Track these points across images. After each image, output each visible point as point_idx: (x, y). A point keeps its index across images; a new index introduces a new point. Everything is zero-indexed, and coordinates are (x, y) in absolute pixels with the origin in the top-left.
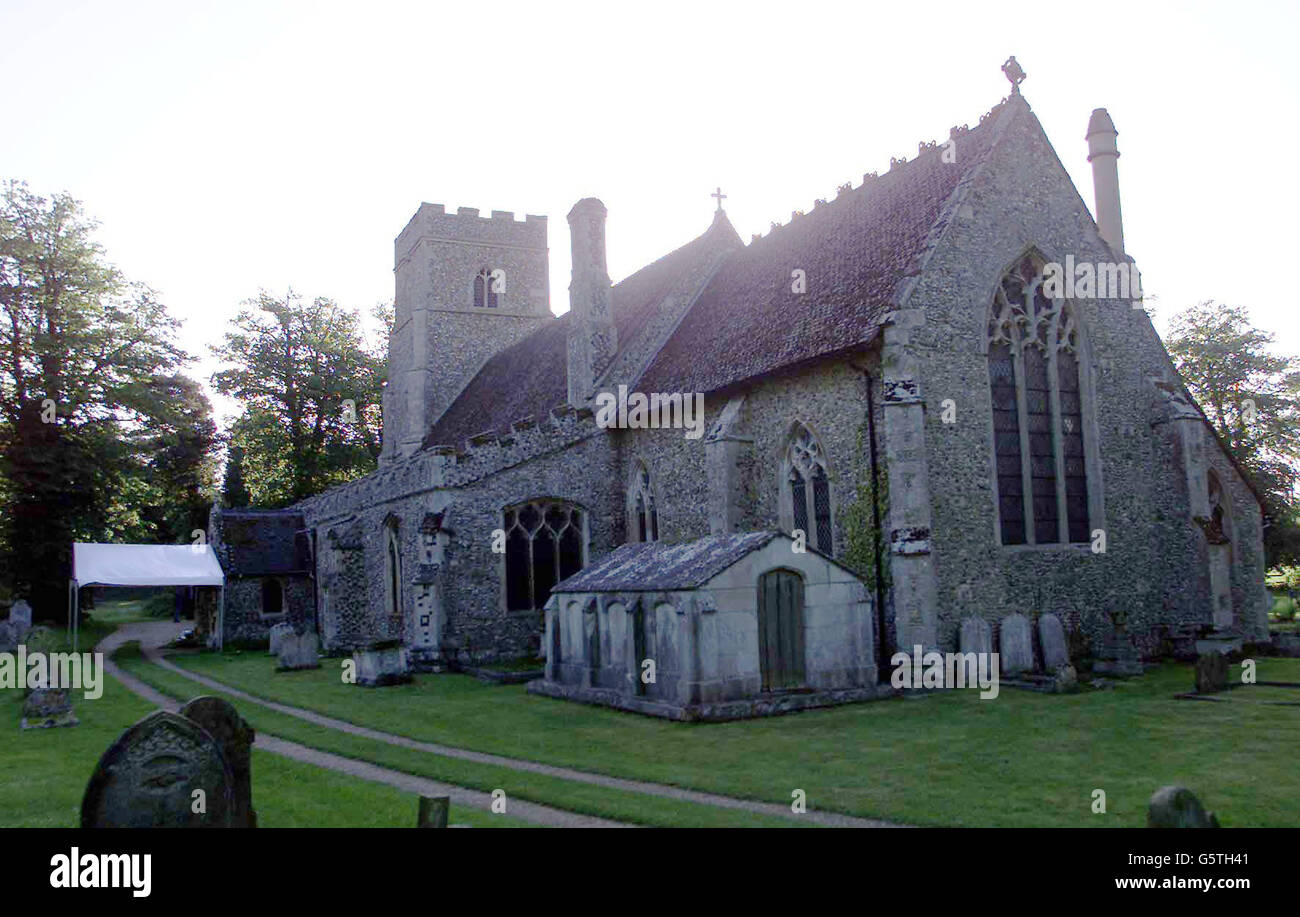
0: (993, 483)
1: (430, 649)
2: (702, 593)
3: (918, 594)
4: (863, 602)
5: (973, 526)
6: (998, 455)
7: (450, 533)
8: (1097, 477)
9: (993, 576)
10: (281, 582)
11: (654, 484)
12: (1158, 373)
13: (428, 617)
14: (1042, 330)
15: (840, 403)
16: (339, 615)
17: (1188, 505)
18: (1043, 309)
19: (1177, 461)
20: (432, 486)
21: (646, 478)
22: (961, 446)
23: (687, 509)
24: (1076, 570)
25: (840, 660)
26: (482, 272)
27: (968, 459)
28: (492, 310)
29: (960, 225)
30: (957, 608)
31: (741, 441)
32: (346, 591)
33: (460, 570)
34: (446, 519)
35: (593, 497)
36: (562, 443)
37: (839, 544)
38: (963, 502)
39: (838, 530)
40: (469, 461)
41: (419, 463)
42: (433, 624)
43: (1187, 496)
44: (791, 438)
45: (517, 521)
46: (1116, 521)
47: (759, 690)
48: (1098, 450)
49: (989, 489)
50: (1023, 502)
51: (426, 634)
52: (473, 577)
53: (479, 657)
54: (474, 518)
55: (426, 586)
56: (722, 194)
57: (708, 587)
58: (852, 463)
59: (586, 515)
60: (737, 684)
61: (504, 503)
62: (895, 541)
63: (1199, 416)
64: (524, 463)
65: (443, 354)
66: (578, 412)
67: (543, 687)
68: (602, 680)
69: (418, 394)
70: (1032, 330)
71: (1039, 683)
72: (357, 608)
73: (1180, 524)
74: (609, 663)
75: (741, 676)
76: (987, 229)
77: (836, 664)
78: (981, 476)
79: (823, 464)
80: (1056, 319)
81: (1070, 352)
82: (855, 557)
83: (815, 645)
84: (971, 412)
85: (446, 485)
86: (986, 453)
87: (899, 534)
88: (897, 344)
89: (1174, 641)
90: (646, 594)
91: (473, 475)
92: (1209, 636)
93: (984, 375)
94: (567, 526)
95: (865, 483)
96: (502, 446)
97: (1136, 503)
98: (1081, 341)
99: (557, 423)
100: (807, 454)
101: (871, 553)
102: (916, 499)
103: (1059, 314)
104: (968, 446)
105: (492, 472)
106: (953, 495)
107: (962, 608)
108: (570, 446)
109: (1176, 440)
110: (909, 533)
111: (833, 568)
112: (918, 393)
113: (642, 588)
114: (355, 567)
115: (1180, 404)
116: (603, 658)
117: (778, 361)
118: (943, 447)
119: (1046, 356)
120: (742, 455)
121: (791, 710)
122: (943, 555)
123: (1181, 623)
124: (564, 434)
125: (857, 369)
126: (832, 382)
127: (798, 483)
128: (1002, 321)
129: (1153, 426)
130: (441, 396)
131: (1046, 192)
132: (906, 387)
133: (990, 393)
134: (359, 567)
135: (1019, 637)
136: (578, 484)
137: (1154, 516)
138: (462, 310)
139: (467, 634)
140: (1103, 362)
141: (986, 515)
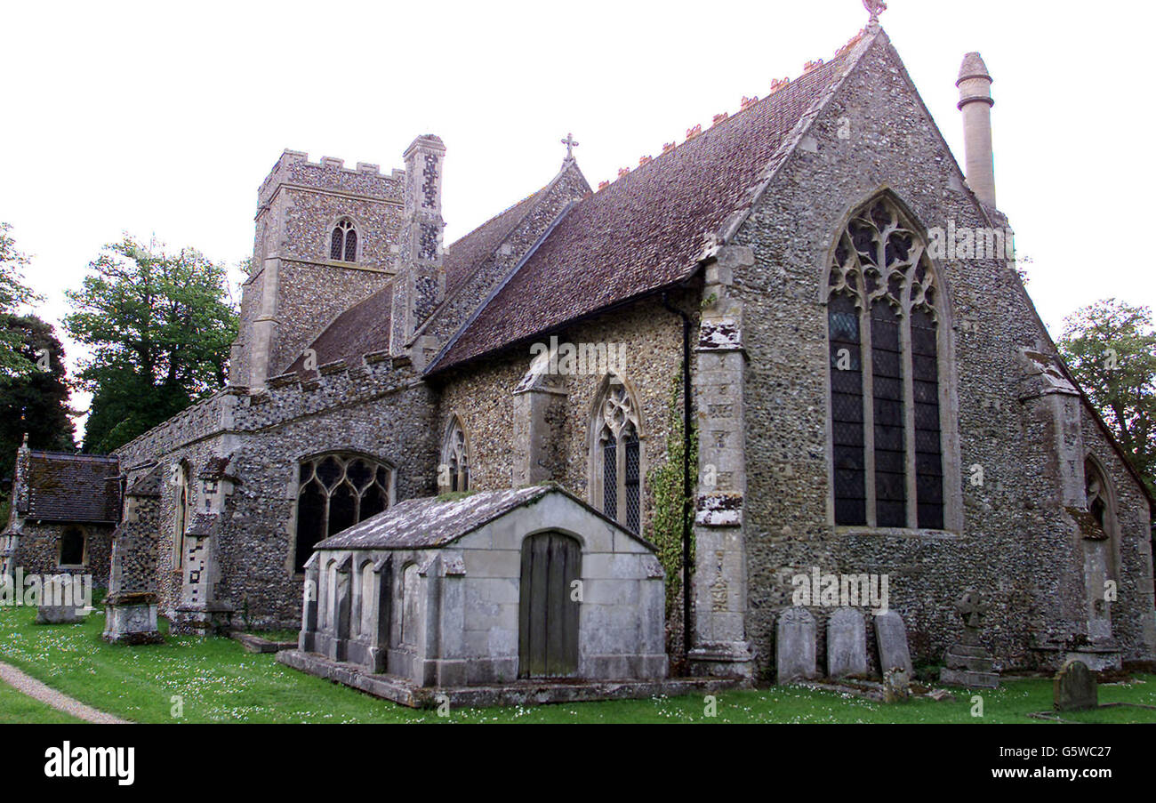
0: (827, 451)
1: (197, 610)
2: (451, 553)
3: (724, 575)
4: (653, 578)
5: (800, 500)
6: (834, 421)
7: (236, 481)
8: (954, 454)
9: (822, 560)
10: (84, 532)
11: (468, 442)
12: (1030, 343)
13: (198, 572)
14: (895, 282)
15: (656, 351)
16: (126, 569)
17: (1060, 493)
18: (897, 260)
19: (1049, 443)
20: (221, 429)
21: (461, 435)
22: (791, 406)
23: (498, 470)
24: (925, 560)
25: (621, 646)
26: (342, 224)
27: (798, 423)
28: (349, 264)
29: (800, 158)
30: (777, 595)
31: (552, 394)
32: (136, 542)
33: (243, 523)
34: (231, 465)
35: (403, 454)
36: (373, 392)
37: (647, 513)
38: (789, 471)
39: (647, 497)
40: (264, 404)
41: (213, 403)
42: (203, 582)
43: (1059, 482)
44: (604, 393)
45: (314, 474)
46: (975, 507)
47: (515, 675)
48: (956, 424)
49: (822, 459)
50: (863, 476)
51: (195, 592)
52: (258, 532)
53: (257, 623)
54: (264, 467)
55: (200, 537)
56: (574, 140)
57: (458, 546)
58: (665, 420)
59: (393, 474)
60: (486, 667)
61: (301, 453)
62: (700, 510)
63: (1077, 393)
64: (327, 411)
65: (293, 306)
66: (394, 360)
67: (291, 658)
68: (350, 653)
69: (262, 345)
70: (883, 282)
71: (865, 689)
72: (147, 563)
73: (1051, 515)
74: (359, 633)
75: (494, 657)
76: (832, 165)
77: (617, 651)
78: (813, 442)
79: (635, 422)
80: (911, 272)
81: (927, 311)
82: (663, 529)
83: (590, 626)
84: (804, 368)
85: (235, 428)
86: (820, 417)
87: (706, 502)
88: (719, 283)
89: (1041, 651)
90: (396, 553)
91: (268, 419)
92: (1081, 648)
93: (822, 327)
94: (370, 484)
95: (677, 444)
96: (304, 391)
97: (1000, 488)
98: (941, 299)
99: (369, 370)
100: (621, 410)
101: (680, 524)
102: (729, 461)
103: (914, 267)
104: (798, 406)
105: (291, 417)
106: (779, 463)
107: (783, 595)
108: (382, 396)
109: (1048, 418)
110: (718, 501)
111: (620, 536)
112: (738, 340)
113: (394, 545)
114: (149, 517)
115: (1052, 377)
116: (353, 628)
117: (595, 303)
118: (769, 405)
119: (899, 313)
120: (554, 411)
121: (548, 703)
122: (761, 531)
123: (1050, 631)
124: (376, 382)
125: (675, 312)
126: (649, 328)
127: (608, 442)
128: (847, 268)
129: (1022, 401)
130: (287, 350)
131: (905, 132)
132: (725, 332)
133: (828, 348)
134: (153, 518)
135: (852, 636)
136: (387, 438)
137: (1021, 504)
138: (317, 262)
139: (245, 595)
140: (966, 325)
141: (817, 489)
